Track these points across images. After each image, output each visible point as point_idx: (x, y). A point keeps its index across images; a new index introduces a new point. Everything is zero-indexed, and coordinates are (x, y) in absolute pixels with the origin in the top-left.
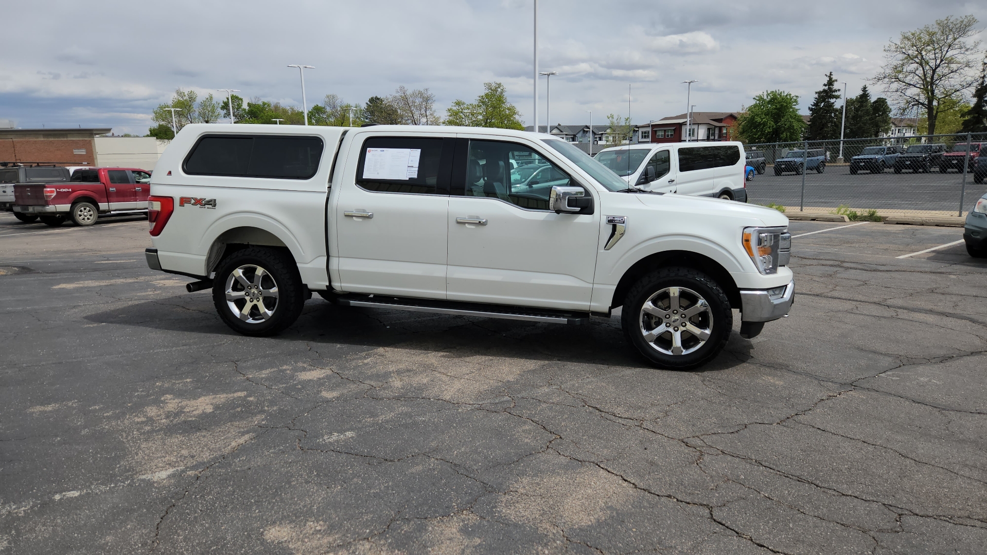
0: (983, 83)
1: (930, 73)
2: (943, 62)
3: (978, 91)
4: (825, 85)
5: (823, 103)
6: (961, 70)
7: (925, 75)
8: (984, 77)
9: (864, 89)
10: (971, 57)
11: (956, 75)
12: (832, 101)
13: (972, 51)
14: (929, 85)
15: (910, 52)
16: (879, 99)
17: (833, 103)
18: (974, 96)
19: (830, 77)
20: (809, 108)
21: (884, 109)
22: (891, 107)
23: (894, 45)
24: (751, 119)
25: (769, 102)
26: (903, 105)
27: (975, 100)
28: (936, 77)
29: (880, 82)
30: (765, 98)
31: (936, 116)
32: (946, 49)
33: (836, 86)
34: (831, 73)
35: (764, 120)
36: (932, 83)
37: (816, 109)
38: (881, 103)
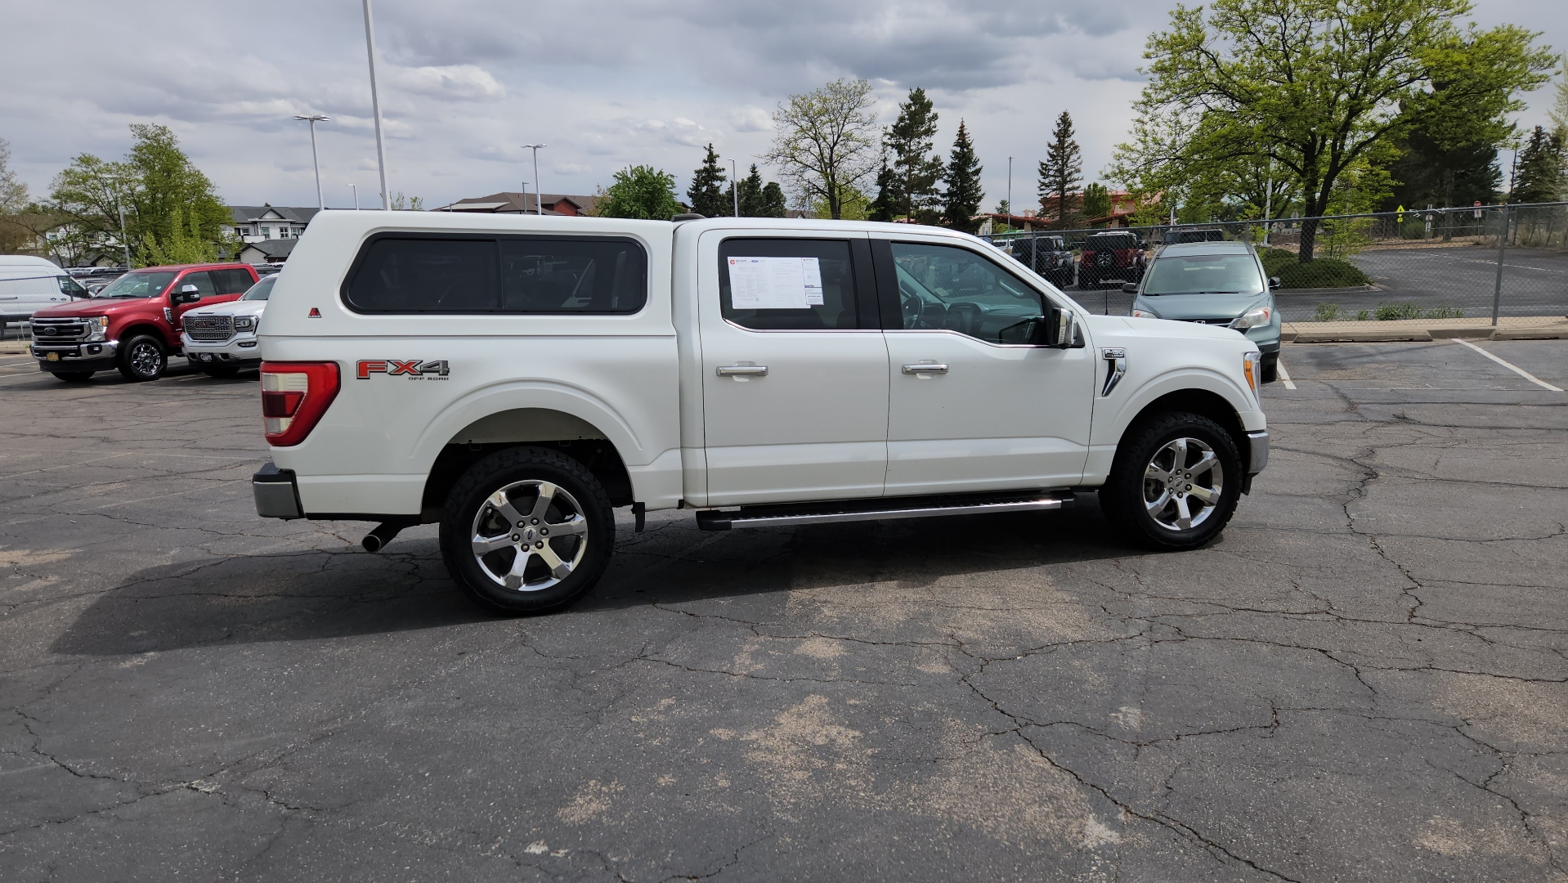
0: (884, 167)
1: (827, 153)
2: (841, 138)
3: (880, 177)
4: (705, 162)
5: (706, 187)
6: (861, 151)
7: (822, 154)
8: (885, 160)
9: (753, 169)
10: (869, 134)
11: (854, 156)
12: (717, 183)
13: (869, 126)
14: (828, 166)
15: (803, 123)
16: (770, 183)
17: (718, 187)
18: (879, 184)
19: (710, 150)
20: (688, 193)
21: (778, 198)
22: (785, 195)
23: (783, 111)
24: (616, 205)
25: (636, 182)
26: (801, 193)
27: (879, 189)
28: (835, 158)
29: (774, 162)
30: (629, 176)
31: (839, 209)
32: (842, 122)
33: (718, 164)
34: (710, 144)
35: (634, 208)
36: (831, 165)
37: (697, 195)
38: (773, 188)
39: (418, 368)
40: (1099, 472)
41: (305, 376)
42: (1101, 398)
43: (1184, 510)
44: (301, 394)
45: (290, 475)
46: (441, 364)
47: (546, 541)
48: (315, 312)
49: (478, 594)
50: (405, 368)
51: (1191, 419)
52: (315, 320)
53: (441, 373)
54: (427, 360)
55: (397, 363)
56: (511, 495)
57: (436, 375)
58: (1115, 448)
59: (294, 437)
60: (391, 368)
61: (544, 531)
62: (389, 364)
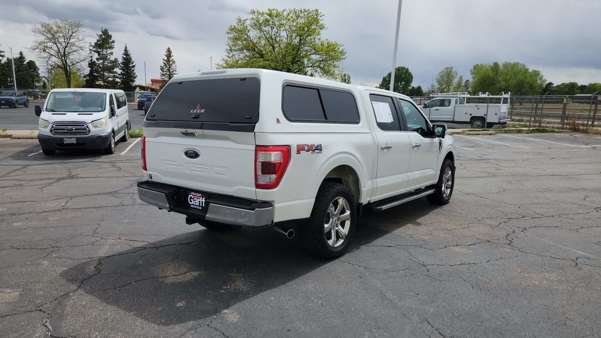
0: (91, 60)
1: (62, 50)
2: (69, 45)
3: (89, 64)
6: (78, 51)
7: (59, 51)
8: (91, 57)
9: (21, 53)
10: (83, 45)
11: (75, 53)
13: (83, 42)
14: (63, 56)
15: (48, 35)
16: (30, 61)
18: (89, 67)
21: (35, 68)
22: (39, 67)
23: (37, 29)
27: (89, 69)
28: (66, 53)
29: (33, 51)
31: (70, 76)
32: (69, 38)
38: (32, 63)
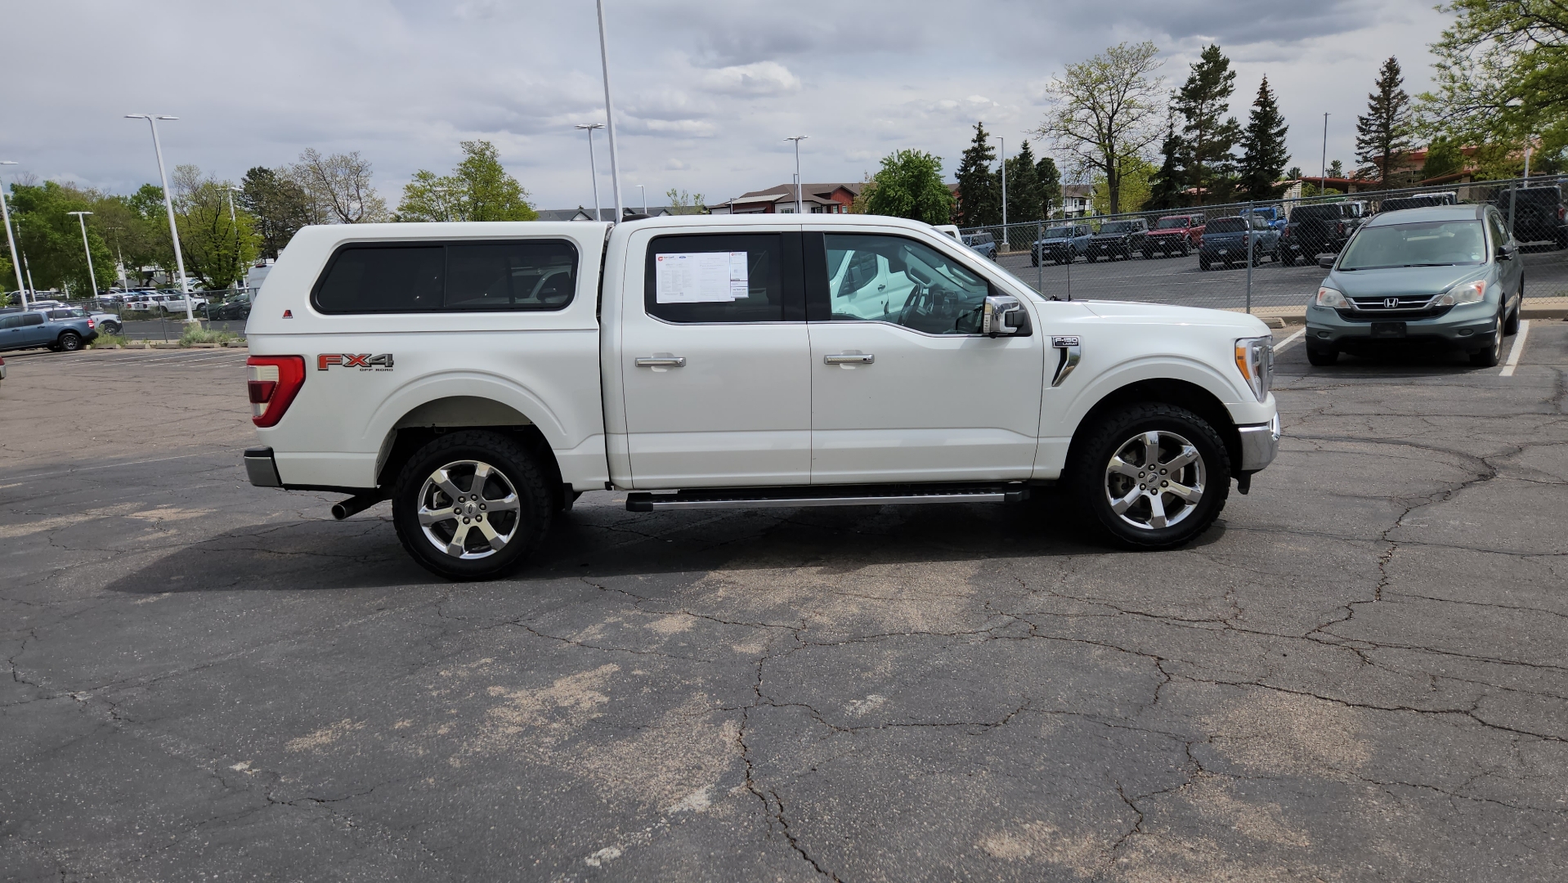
0: (1171, 134)
1: (1105, 123)
2: (1121, 106)
3: (1165, 145)
4: (974, 141)
5: (974, 167)
6: (1144, 118)
7: (1100, 125)
8: (1171, 126)
9: (1025, 146)
10: (1154, 100)
11: (1136, 124)
12: (986, 163)
13: (1155, 91)
14: (1106, 138)
15: (1080, 93)
16: (1044, 159)
17: (987, 167)
18: (1163, 152)
19: (979, 129)
20: (956, 174)
21: (1052, 174)
22: (1059, 170)
23: (1058, 82)
24: (881, 192)
25: (903, 167)
26: (1076, 167)
27: (1163, 157)
28: (1114, 128)
29: (1046, 136)
30: (896, 161)
31: (1118, 181)
32: (1123, 89)
33: (988, 143)
34: (980, 123)
35: (899, 193)
36: (1110, 135)
37: (965, 176)
38: (1046, 164)
39: (367, 360)
40: (1052, 465)
41: (276, 367)
42: (1050, 388)
43: (1158, 509)
44: (275, 382)
45: (270, 452)
46: (387, 357)
47: (484, 515)
48: (288, 314)
49: (423, 559)
50: (356, 361)
51: (1163, 411)
52: (288, 320)
53: (387, 364)
54: (376, 352)
55: (350, 357)
56: (452, 473)
57: (383, 367)
58: (1069, 440)
59: (270, 420)
60: (345, 360)
61: (483, 506)
62: (344, 357)
